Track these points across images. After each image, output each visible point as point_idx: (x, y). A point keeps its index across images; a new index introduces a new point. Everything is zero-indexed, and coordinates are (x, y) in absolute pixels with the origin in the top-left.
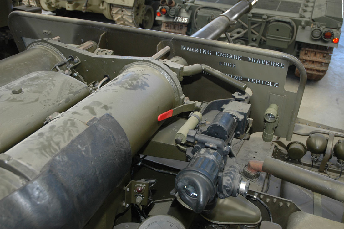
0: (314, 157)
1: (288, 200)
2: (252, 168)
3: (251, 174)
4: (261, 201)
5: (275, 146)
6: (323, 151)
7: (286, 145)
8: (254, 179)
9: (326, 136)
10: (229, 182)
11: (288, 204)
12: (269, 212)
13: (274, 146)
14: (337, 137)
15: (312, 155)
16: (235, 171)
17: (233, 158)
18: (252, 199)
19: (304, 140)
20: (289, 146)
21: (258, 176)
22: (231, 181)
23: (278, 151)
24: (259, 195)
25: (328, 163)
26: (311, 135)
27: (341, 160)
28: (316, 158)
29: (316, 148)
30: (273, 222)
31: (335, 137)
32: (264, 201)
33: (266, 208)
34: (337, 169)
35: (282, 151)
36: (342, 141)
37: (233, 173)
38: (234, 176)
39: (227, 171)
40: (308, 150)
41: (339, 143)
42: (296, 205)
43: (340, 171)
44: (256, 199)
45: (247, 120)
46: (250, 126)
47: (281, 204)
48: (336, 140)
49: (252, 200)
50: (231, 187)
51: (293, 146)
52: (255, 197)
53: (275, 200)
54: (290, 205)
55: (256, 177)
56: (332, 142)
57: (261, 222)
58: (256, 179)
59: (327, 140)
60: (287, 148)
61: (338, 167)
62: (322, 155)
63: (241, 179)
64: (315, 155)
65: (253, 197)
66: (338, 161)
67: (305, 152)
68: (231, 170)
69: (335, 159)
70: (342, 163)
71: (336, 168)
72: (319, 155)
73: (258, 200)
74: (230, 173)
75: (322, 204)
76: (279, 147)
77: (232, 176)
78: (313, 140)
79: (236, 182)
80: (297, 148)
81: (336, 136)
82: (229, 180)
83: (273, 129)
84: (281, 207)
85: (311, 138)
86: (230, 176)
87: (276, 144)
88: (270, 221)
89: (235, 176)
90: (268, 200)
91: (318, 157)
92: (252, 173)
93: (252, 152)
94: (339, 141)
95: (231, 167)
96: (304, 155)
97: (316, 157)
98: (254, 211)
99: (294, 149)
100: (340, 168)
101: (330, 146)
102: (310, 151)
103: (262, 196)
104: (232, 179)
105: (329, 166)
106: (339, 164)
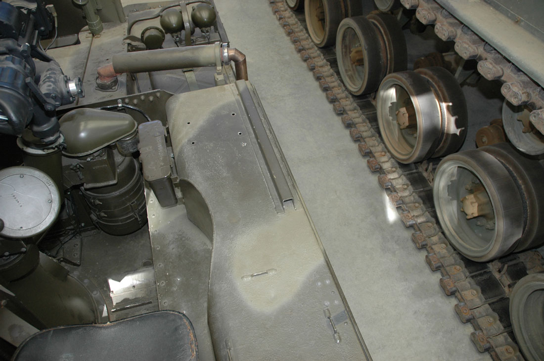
0: (175, 37)
1: (156, 90)
2: (104, 76)
3: (108, 84)
4: (127, 106)
5: (129, 44)
6: (181, 27)
7: (140, 37)
8: (113, 88)
9: (178, 8)
10: (51, 88)
11: (158, 94)
12: (143, 115)
13: (126, 45)
14: (190, 5)
15: (173, 37)
16: (55, 74)
17: (52, 62)
18: (118, 109)
19: (157, 23)
20: (142, 37)
21: (116, 82)
22: (53, 86)
23: (134, 48)
24: (123, 99)
25: (192, 38)
26: (161, 14)
27: (204, 29)
28: (178, 39)
29: (173, 26)
30: (152, 120)
31: (187, 6)
32: (132, 105)
33: (138, 111)
34: (204, 41)
35: (139, 47)
36: (195, 7)
37: (53, 76)
38: (55, 79)
39: (45, 76)
40: (166, 33)
41: (193, 10)
42: (167, 92)
43: (207, 41)
44: (123, 106)
45: (46, 9)
46: (55, 14)
47: (151, 98)
48: (190, 8)
49: (120, 110)
50: (57, 92)
51: (147, 34)
52: (120, 105)
53: (143, 97)
54: (160, 95)
55: (113, 84)
56: (186, 13)
57: (137, 128)
58: (116, 87)
59: (181, 12)
60: (142, 40)
61: (204, 37)
62: (183, 32)
63: (66, 79)
64: (175, 34)
65: (118, 107)
66: (202, 31)
67: (164, 36)
68: (50, 74)
69: (197, 30)
70: (205, 32)
71: (202, 40)
72: (179, 33)
73: (125, 107)
74: (49, 78)
75: (197, 80)
76: (134, 43)
77: (52, 79)
78: (166, 19)
79: (62, 84)
80: (153, 34)
81: (188, 4)
82: (50, 86)
83: (95, 13)
84: (152, 102)
85: (163, 17)
86: (49, 81)
87: (128, 41)
88: (149, 121)
89: (57, 78)
90: (135, 101)
91: (179, 36)
92: (107, 82)
93: (103, 61)
94: (193, 8)
95: (48, 70)
96: (164, 40)
97: (178, 37)
98: (124, 119)
99: (150, 37)
100: (207, 39)
101: (187, 18)
102: (169, 33)
103: (127, 101)
104: (54, 83)
105: (195, 41)
106: (204, 34)
